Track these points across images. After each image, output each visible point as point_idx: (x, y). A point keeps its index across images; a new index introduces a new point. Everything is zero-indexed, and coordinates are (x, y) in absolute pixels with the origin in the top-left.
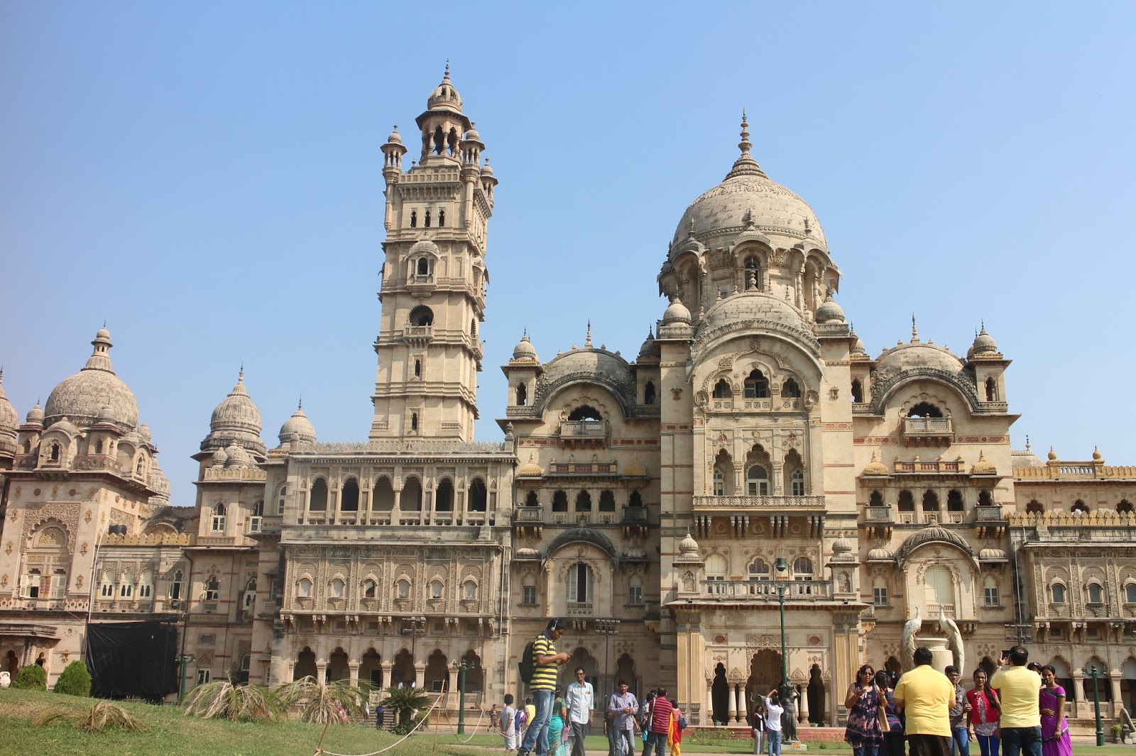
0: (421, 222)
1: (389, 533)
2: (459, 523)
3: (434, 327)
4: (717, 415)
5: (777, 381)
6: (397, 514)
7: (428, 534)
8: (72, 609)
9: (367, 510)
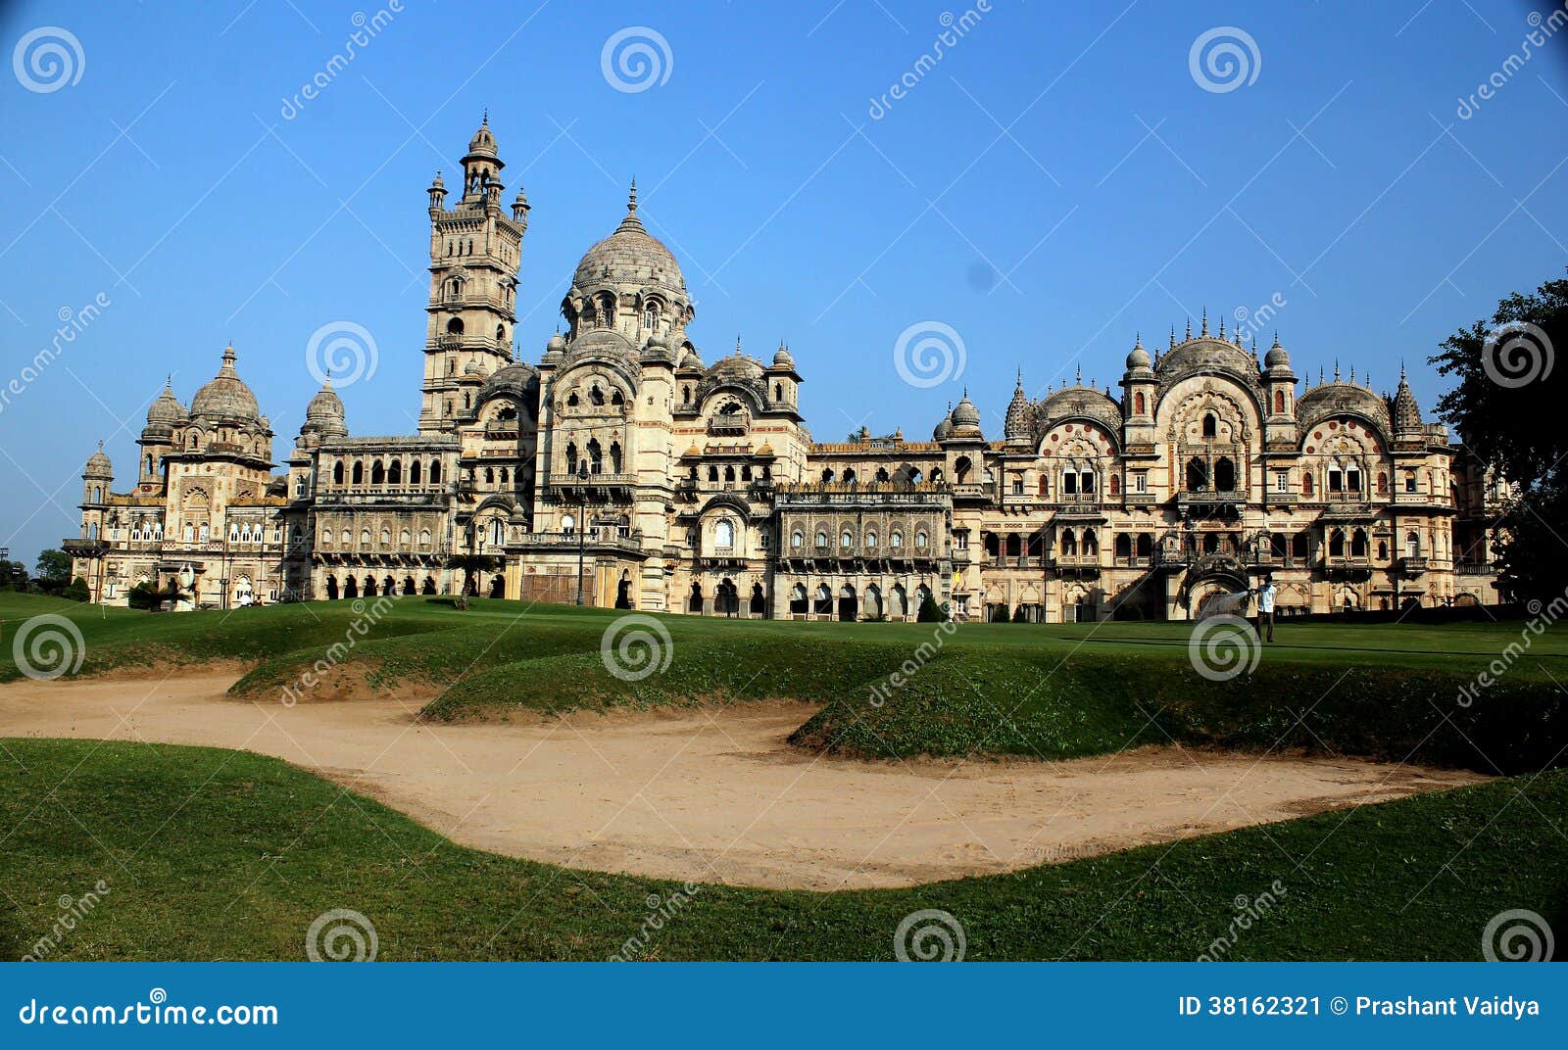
0: (456, 252)
1: (380, 498)
2: (424, 490)
3: (466, 334)
4: (568, 418)
5: (608, 392)
6: (385, 487)
7: (405, 499)
8: (212, 550)
9: (367, 483)
